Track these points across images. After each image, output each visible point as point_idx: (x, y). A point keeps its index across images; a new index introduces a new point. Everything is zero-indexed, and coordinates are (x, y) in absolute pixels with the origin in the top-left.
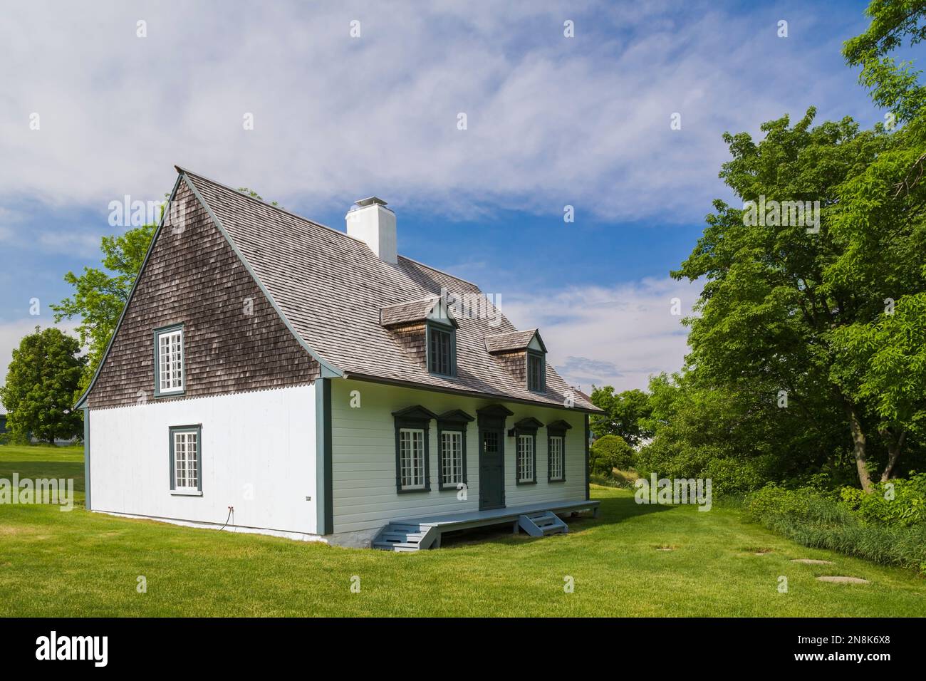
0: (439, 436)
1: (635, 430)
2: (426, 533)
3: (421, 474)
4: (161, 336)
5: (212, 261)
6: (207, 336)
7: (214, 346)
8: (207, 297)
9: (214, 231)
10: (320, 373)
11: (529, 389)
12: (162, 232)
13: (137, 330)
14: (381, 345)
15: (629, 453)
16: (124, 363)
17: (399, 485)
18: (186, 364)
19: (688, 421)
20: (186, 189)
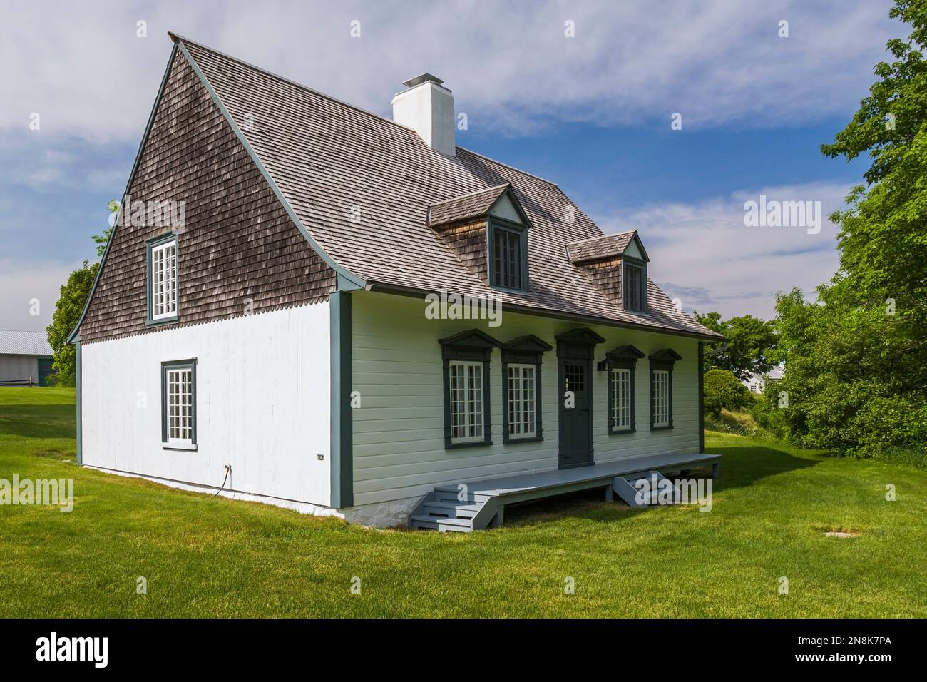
0: (504, 371)
1: (746, 364)
2: (484, 504)
3: (479, 421)
4: (154, 250)
5: (210, 147)
6: (205, 245)
7: (211, 257)
8: (204, 195)
9: (212, 109)
10: (337, 285)
11: (626, 308)
12: (157, 119)
13: (129, 244)
14: (427, 250)
15: (742, 390)
16: (116, 285)
17: (448, 438)
18: (180, 283)
19: (835, 349)
20: (182, 60)
